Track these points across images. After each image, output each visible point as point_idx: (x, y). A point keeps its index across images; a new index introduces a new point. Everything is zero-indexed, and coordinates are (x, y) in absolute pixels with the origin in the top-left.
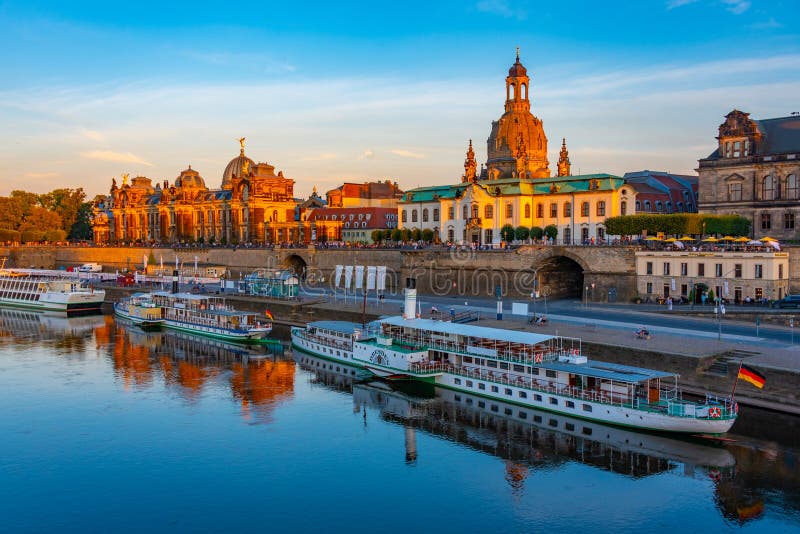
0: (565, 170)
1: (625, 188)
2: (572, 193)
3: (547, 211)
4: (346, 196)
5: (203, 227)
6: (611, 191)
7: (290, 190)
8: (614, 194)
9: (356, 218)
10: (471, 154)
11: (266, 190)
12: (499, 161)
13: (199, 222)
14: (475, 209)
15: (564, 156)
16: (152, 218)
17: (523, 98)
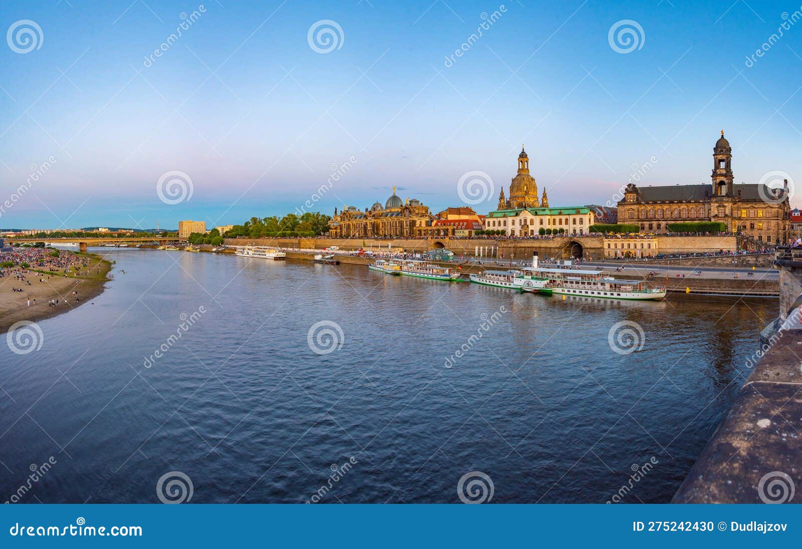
1: (590, 213)
2: (569, 215)
3: (557, 222)
4: (449, 214)
5: (385, 229)
7: (427, 212)
8: (587, 215)
9: (459, 225)
10: (502, 194)
11: (417, 212)
12: (516, 197)
13: (383, 227)
14: (525, 221)
15: (545, 196)
16: (359, 225)
17: (526, 167)
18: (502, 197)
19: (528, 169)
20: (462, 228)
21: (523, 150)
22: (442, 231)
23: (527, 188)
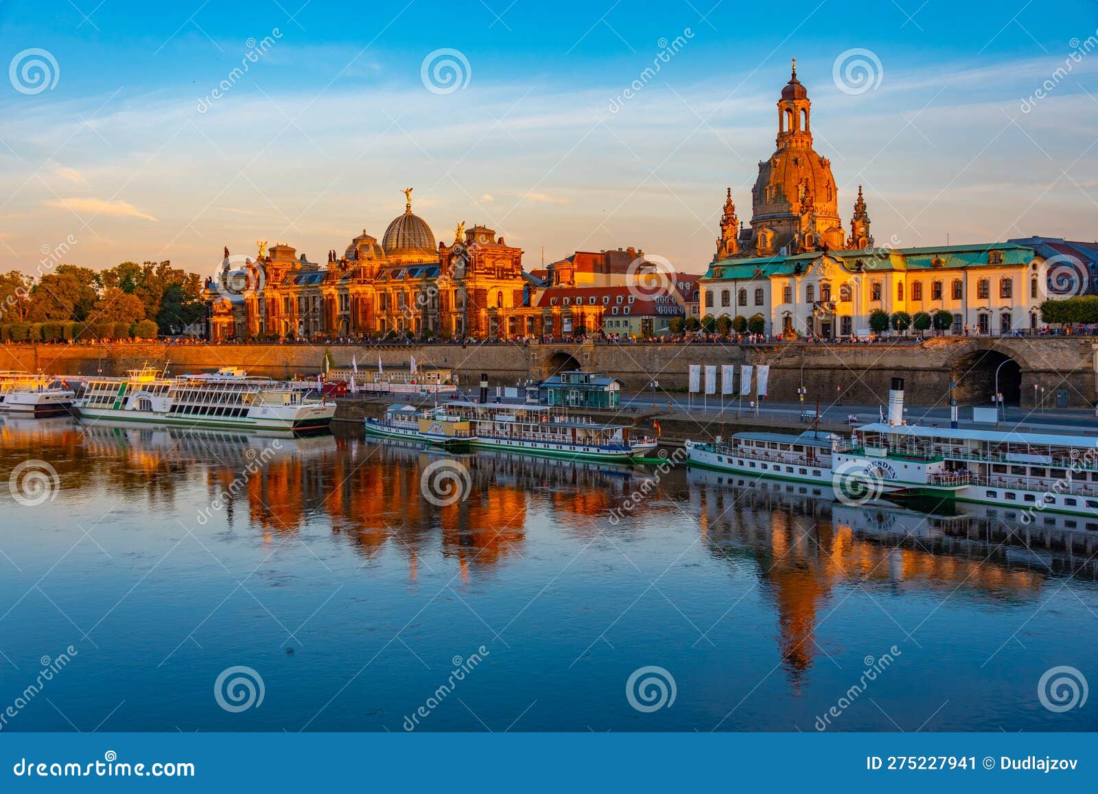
0: (862, 229)
1: (1036, 260)
2: (964, 269)
3: (927, 291)
4: (579, 270)
5: (389, 315)
6: (1020, 266)
7: (517, 262)
8: (1024, 270)
9: (613, 302)
10: (729, 208)
11: (489, 263)
12: (773, 217)
13: (383, 308)
14: (826, 289)
15: (860, 211)
16: (307, 303)
17: (803, 128)
18: (728, 219)
19: (807, 132)
20: (621, 310)
21: (794, 75)
22: (565, 320)
23: (807, 189)
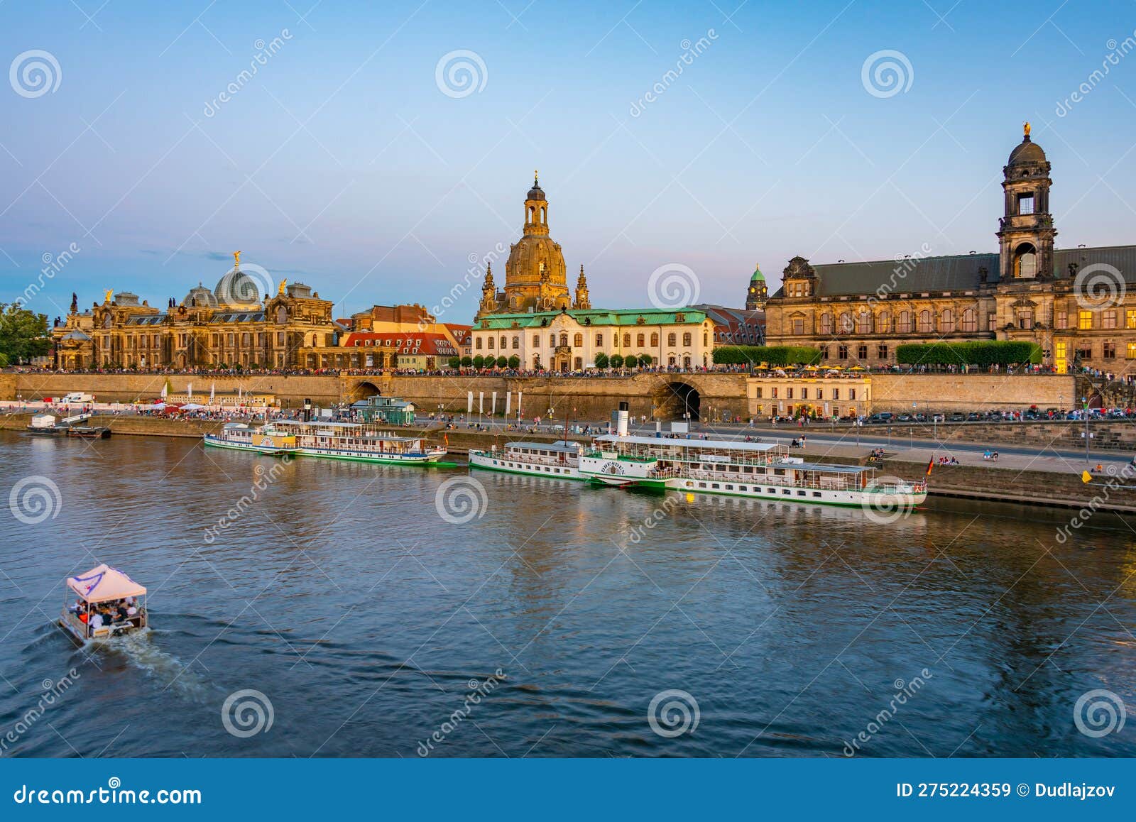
0: (583, 296)
1: (706, 321)
2: (659, 325)
3: (634, 340)
4: (376, 320)
5: (221, 352)
6: (698, 324)
8: (699, 327)
9: (403, 344)
10: (489, 277)
11: (306, 312)
12: (521, 285)
13: (215, 345)
14: (564, 337)
15: (582, 283)
16: (149, 340)
17: (542, 222)
18: (488, 285)
19: (545, 224)
20: (411, 351)
21: (536, 182)
22: (368, 357)
23: (545, 266)
